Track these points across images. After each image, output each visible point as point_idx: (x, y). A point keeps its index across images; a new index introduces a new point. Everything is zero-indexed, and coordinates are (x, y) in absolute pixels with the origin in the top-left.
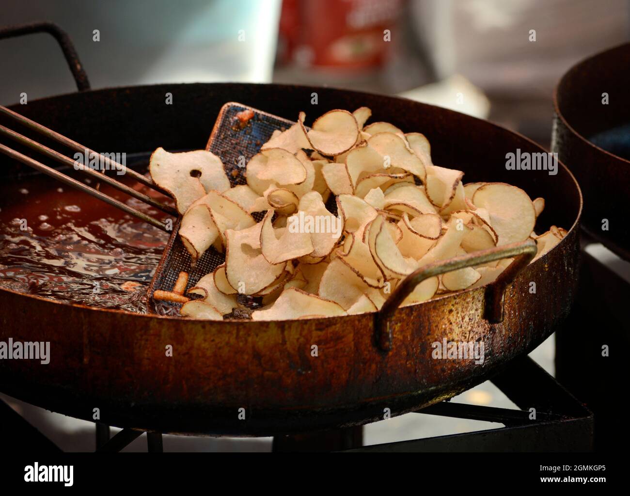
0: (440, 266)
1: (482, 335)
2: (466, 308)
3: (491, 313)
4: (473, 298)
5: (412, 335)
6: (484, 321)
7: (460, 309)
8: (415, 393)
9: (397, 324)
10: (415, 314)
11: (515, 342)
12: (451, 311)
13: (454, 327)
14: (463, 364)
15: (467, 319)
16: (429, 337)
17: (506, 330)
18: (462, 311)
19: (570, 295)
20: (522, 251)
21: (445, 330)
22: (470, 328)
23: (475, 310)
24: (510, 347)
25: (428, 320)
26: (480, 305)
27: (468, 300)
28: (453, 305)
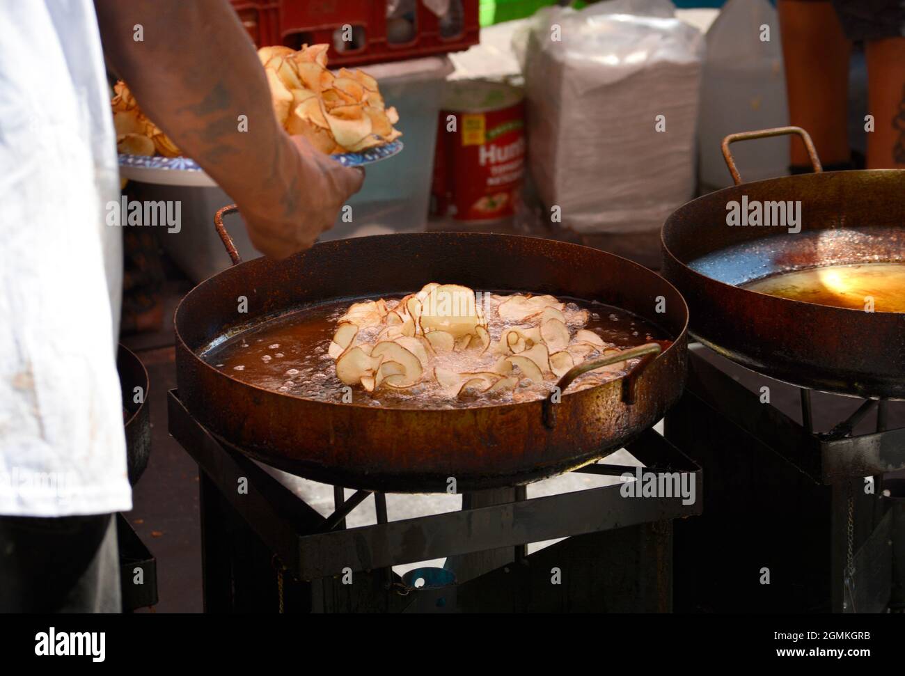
0: (591, 364)
1: (621, 413)
2: (609, 394)
3: (627, 398)
4: (614, 387)
5: (570, 416)
6: (622, 403)
7: (604, 395)
8: (573, 458)
9: (559, 408)
10: (572, 400)
11: (644, 418)
12: (598, 397)
13: (601, 408)
14: (608, 436)
15: (610, 402)
16: (583, 417)
17: (639, 409)
18: (607, 397)
19: (683, 381)
20: (650, 351)
21: (594, 411)
22: (612, 409)
23: (616, 395)
24: (641, 421)
25: (582, 404)
26: (619, 392)
27: (611, 388)
28: (599, 393)
